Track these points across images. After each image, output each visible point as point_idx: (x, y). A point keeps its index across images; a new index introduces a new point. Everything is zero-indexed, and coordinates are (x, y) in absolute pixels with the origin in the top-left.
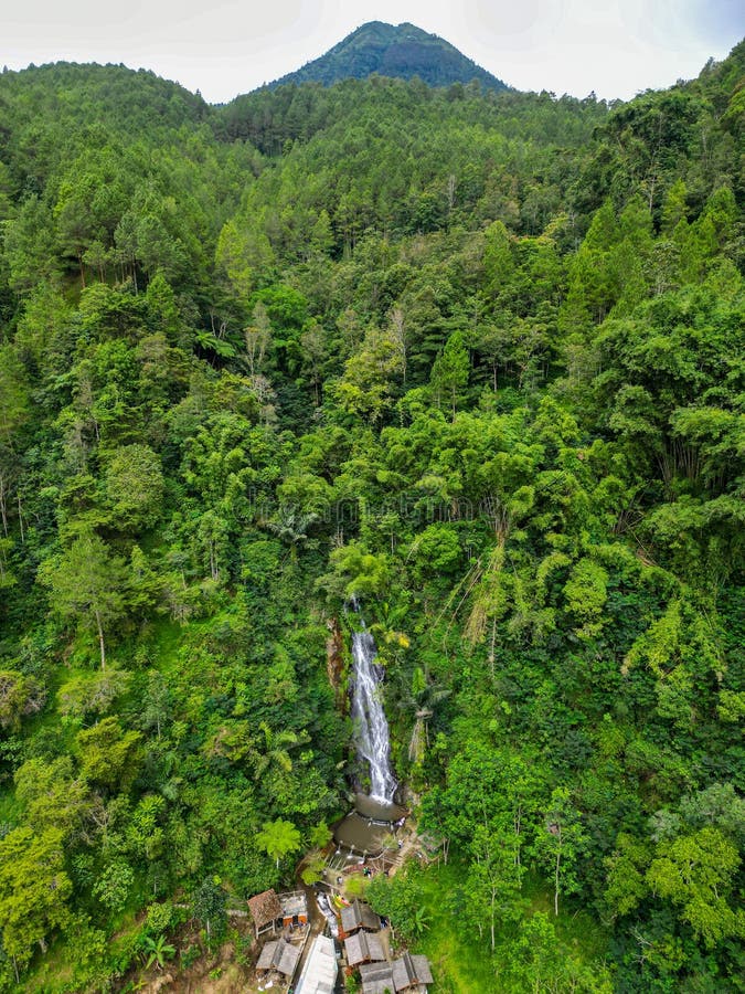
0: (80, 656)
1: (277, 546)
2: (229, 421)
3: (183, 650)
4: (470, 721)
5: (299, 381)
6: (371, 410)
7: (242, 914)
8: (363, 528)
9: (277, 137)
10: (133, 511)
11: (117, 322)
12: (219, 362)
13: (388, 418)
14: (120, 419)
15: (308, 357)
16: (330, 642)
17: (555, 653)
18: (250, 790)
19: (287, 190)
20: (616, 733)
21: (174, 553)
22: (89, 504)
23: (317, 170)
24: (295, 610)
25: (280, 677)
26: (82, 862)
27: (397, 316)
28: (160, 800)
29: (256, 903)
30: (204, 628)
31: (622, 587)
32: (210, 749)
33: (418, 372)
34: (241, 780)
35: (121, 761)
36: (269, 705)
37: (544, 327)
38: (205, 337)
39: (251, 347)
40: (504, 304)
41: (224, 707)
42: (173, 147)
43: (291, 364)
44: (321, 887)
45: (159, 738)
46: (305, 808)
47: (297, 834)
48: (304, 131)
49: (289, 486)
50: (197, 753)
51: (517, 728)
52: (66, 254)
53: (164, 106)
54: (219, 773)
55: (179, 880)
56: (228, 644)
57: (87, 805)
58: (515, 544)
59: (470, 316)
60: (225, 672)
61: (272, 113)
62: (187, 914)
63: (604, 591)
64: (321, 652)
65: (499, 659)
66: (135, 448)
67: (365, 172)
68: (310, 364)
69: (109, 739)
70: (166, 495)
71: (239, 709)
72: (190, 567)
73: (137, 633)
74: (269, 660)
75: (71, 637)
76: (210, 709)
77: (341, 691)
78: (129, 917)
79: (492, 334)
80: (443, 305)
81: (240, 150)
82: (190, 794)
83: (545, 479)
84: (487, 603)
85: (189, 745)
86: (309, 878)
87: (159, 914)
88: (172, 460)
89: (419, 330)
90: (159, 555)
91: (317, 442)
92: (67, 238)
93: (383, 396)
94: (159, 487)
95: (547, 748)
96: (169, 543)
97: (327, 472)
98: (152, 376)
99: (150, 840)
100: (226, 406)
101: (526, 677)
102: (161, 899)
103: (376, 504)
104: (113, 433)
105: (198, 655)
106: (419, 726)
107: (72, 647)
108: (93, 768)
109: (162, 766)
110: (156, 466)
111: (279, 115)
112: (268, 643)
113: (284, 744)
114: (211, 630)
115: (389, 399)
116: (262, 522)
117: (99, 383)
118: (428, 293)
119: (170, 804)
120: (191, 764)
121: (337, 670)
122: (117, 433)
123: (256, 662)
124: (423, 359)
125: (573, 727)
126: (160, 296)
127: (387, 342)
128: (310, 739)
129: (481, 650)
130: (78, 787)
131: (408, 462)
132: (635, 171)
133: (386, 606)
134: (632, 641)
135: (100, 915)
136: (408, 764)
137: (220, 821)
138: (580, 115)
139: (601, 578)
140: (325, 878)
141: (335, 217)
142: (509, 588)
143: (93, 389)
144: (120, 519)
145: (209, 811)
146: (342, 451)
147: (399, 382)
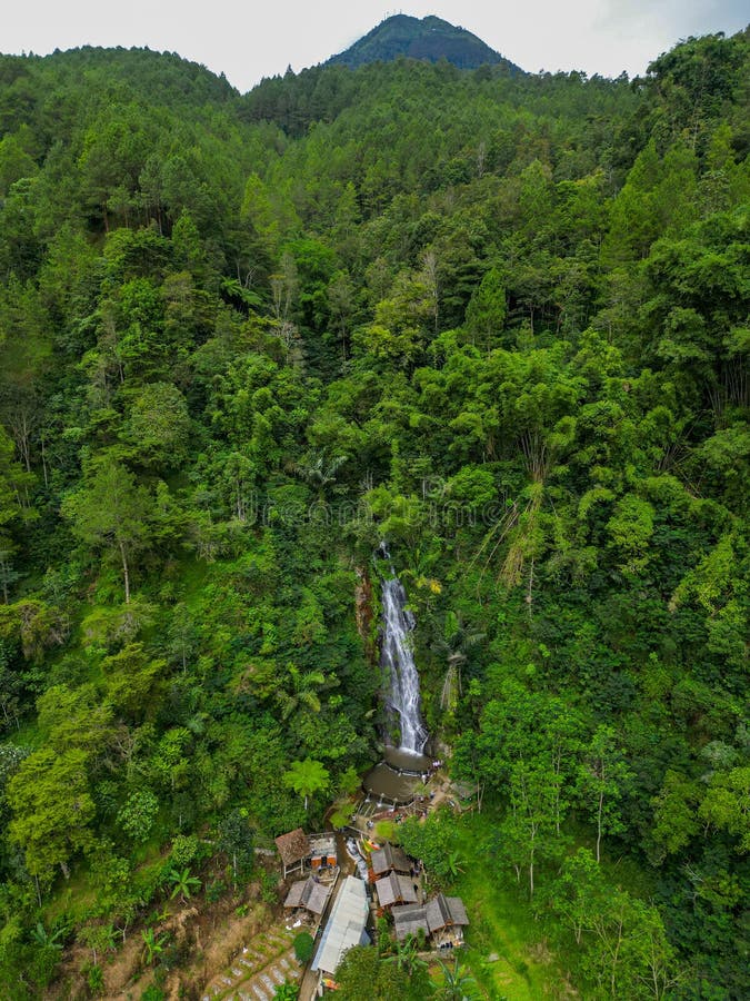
0: (105, 592)
1: (305, 491)
2: (255, 362)
3: (210, 588)
4: (505, 668)
5: (326, 336)
6: (402, 354)
7: (268, 853)
8: (395, 472)
9: (301, 119)
10: (158, 447)
11: (141, 261)
13: (420, 361)
14: (144, 355)
15: (335, 310)
16: (359, 590)
17: (596, 593)
18: (278, 730)
19: (312, 161)
20: (662, 673)
21: (201, 492)
22: (113, 439)
23: (343, 143)
24: (323, 557)
25: (309, 619)
26: (106, 788)
27: (429, 259)
28: (185, 732)
29: (284, 842)
30: (230, 567)
31: (669, 521)
32: (237, 687)
33: (452, 315)
34: (268, 719)
35: (147, 688)
36: (296, 646)
37: (585, 267)
38: (231, 284)
39: (277, 297)
40: (541, 246)
41: (252, 645)
42: (198, 124)
43: (318, 317)
44: (350, 832)
45: (184, 673)
46: (334, 753)
47: (326, 773)
48: (329, 113)
49: (319, 427)
50: (223, 691)
51: (556, 673)
52: (90, 201)
53: (189, 85)
54: (246, 711)
55: (206, 815)
56: (255, 584)
57: (111, 731)
58: (555, 481)
59: (506, 258)
60: (253, 611)
61: (297, 96)
62: (213, 848)
63: (651, 524)
64: (350, 599)
65: (537, 601)
66: (161, 386)
67: (392, 145)
68: (338, 317)
69: (134, 664)
70: (191, 436)
71: (266, 647)
72: (216, 507)
73: (161, 569)
74: (297, 602)
75: (95, 575)
76: (237, 647)
77: (370, 640)
78: (153, 849)
79: (530, 273)
80: (478, 247)
81: (264, 130)
82: (216, 731)
83: (589, 411)
84: (525, 544)
85: (216, 681)
86: (338, 821)
87: (184, 847)
88: (198, 402)
89: (453, 270)
90: (185, 496)
91: (345, 391)
92: (91, 185)
93: (415, 340)
94: (184, 425)
95: (588, 692)
96: (194, 484)
97: (354, 415)
98: (177, 315)
99: (176, 769)
100: (252, 347)
101: (565, 619)
102: (187, 832)
103: (408, 449)
104: (138, 370)
105: (225, 594)
106: (452, 672)
107: (96, 584)
108: (118, 692)
109: (188, 700)
110: (181, 404)
111: (304, 97)
112: (296, 586)
113: (313, 685)
114: (239, 569)
115: (420, 343)
116: (289, 466)
117: (123, 324)
118: (462, 234)
119: (196, 737)
120: (218, 702)
121: (366, 619)
122: (141, 370)
123: (284, 603)
124: (456, 301)
125: (616, 669)
126: (185, 235)
127: (417, 284)
128: (338, 682)
129: (517, 594)
130: (103, 712)
131: (442, 403)
132: (677, 121)
133: (418, 552)
134: (680, 577)
135: (124, 844)
136: (440, 713)
137: (247, 758)
138: (612, 93)
139: (647, 513)
140: (354, 823)
141: (361, 190)
142: (547, 527)
143: (117, 330)
144: (145, 454)
145: (236, 747)
146: (373, 395)
147: (432, 325)
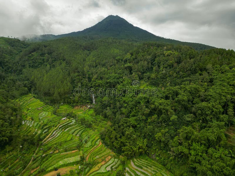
9: (91, 49)
12: (84, 78)
13: (95, 81)
23: (94, 57)
38: (84, 76)
39: (87, 77)
48: (94, 48)
67: (99, 58)
68: (91, 78)
77: (92, 97)
79: (102, 76)
88: (82, 83)
91: (91, 83)
92: (74, 70)
98: (80, 79)
103: (94, 86)
122: (79, 82)
126: (81, 74)
127: (95, 76)
141: (96, 63)
147: (96, 79)
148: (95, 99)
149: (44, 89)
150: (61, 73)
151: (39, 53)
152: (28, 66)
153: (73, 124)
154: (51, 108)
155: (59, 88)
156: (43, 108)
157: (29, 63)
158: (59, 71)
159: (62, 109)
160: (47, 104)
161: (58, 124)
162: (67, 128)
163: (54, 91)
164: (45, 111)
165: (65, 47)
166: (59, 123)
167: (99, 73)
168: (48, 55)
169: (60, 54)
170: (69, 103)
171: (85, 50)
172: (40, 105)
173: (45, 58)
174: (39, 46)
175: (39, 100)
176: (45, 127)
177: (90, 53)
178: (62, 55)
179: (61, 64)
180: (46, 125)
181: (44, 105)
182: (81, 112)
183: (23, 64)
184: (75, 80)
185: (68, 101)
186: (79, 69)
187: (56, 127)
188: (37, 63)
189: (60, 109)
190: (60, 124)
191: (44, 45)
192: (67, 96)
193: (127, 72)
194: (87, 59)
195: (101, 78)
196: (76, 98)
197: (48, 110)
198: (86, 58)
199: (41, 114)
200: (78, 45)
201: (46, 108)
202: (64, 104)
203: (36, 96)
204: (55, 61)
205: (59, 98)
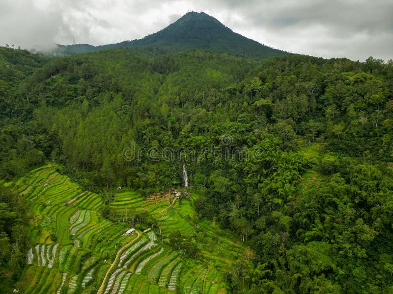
2: (167, 137)
5: (175, 132)
6: (185, 136)
9: (165, 70)
12: (164, 129)
13: (188, 137)
14: (153, 137)
16: (180, 166)
19: (170, 91)
23: (176, 86)
25: (174, 168)
27: (189, 123)
33: (192, 131)
38: (162, 126)
39: (168, 127)
40: (204, 122)
43: (174, 129)
48: (172, 69)
49: (175, 145)
56: (167, 164)
65: (200, 165)
66: (155, 141)
67: (186, 87)
68: (177, 129)
71: (169, 170)
76: (166, 170)
77: (181, 172)
79: (202, 126)
80: (195, 122)
81: (157, 75)
83: (205, 144)
88: (160, 142)
89: (192, 125)
91: (178, 140)
97: (179, 144)
98: (157, 131)
100: (166, 135)
101: (203, 167)
106: (191, 174)
111: (165, 64)
115: (188, 135)
121: (181, 170)
122: (153, 139)
123: (171, 166)
124: (193, 129)
127: (188, 127)
131: (190, 142)
136: (190, 180)
141: (180, 97)
143: (149, 133)
146: (181, 141)
147: (189, 132)
148: (188, 176)
149: (79, 153)
150: (114, 118)
151: (67, 76)
152: (44, 102)
153: (153, 248)
154: (97, 200)
155: (112, 152)
156: (78, 199)
157: (47, 97)
158: (109, 114)
159: (122, 201)
160: (86, 188)
161: (117, 250)
162: (142, 260)
163: (101, 158)
164: (84, 209)
165: (118, 66)
166: (120, 247)
167: (194, 119)
168: (84, 82)
169: (110, 79)
170: (135, 187)
171: (155, 73)
172: (72, 193)
173: (78, 86)
174: (66, 63)
175: (69, 179)
176: (87, 264)
177: (164, 77)
178: (113, 80)
179: (112, 98)
180: (88, 255)
181: (80, 191)
182: (164, 210)
183: (34, 99)
184: (145, 134)
185: (132, 183)
186: (153, 111)
187: (113, 259)
188: (62, 96)
189: (116, 201)
190: (123, 248)
191: (76, 61)
192: (130, 169)
193: (261, 118)
194: (160, 89)
195: (201, 131)
196: (151, 177)
197: (89, 205)
198: (159, 87)
199: (74, 216)
200: (141, 63)
201: (85, 199)
202: (124, 189)
203: (61, 167)
204: (99, 92)
205: (112, 176)
